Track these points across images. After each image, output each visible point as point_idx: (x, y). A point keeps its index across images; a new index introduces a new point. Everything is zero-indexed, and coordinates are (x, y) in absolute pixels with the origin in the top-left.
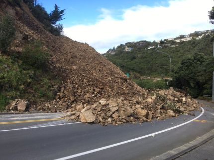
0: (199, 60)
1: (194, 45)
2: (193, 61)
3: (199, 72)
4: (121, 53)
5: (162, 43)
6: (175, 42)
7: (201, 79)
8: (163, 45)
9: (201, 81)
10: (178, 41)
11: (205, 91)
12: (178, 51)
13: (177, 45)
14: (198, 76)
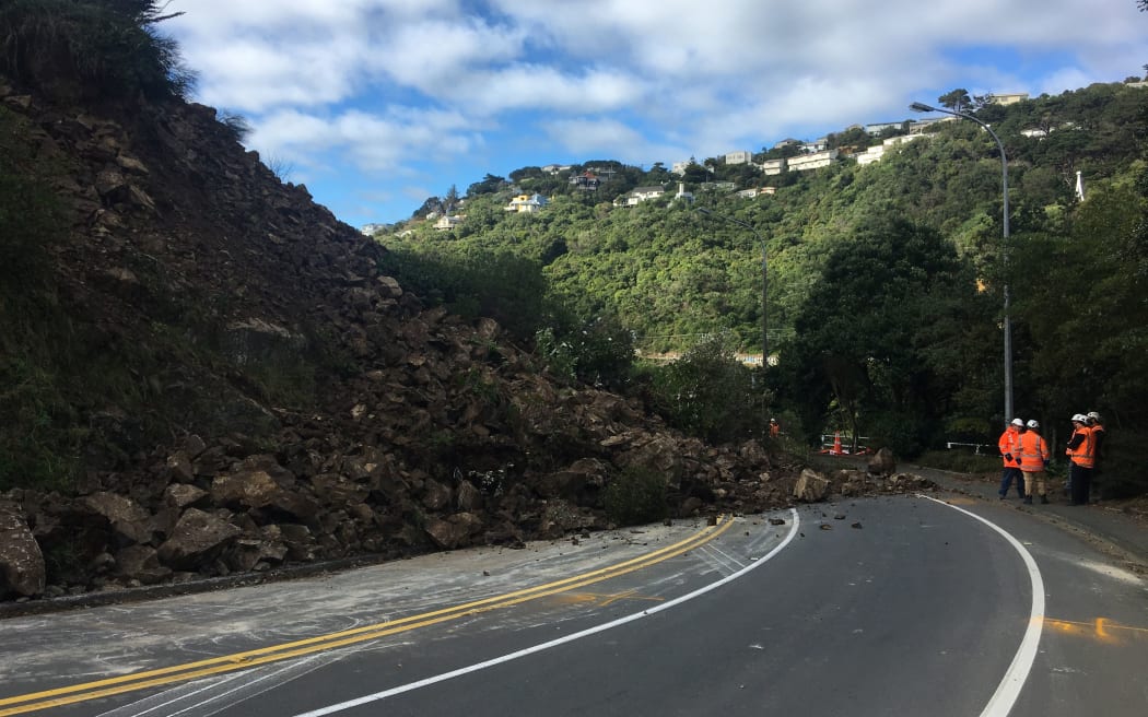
0: (918, 260)
1: (847, 191)
2: (890, 261)
3: (930, 323)
4: (492, 223)
5: (695, 174)
6: (760, 174)
7: (938, 357)
8: (704, 187)
9: (941, 367)
10: (772, 168)
11: (957, 423)
12: (777, 219)
13: (769, 190)
14: (923, 344)
